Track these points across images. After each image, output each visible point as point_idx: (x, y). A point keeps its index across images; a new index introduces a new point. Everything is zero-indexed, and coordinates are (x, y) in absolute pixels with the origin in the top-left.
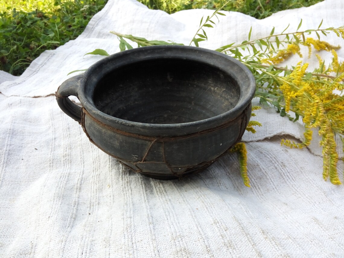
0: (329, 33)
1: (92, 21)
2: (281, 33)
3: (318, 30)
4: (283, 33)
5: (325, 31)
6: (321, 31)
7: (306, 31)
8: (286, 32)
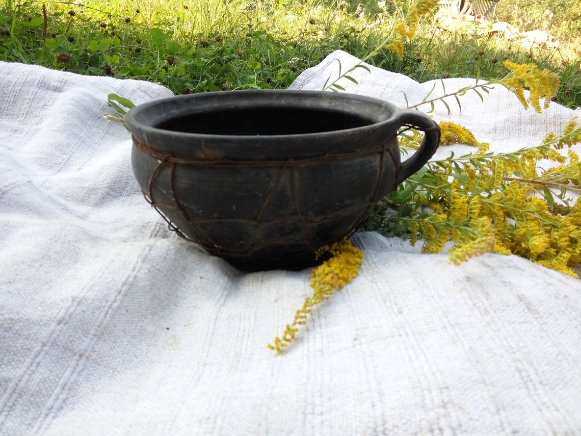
0: (494, 88)
1: (303, 75)
2: (422, 102)
3: (477, 86)
4: (426, 101)
5: (487, 86)
6: (480, 87)
7: (460, 91)
8: (429, 99)
